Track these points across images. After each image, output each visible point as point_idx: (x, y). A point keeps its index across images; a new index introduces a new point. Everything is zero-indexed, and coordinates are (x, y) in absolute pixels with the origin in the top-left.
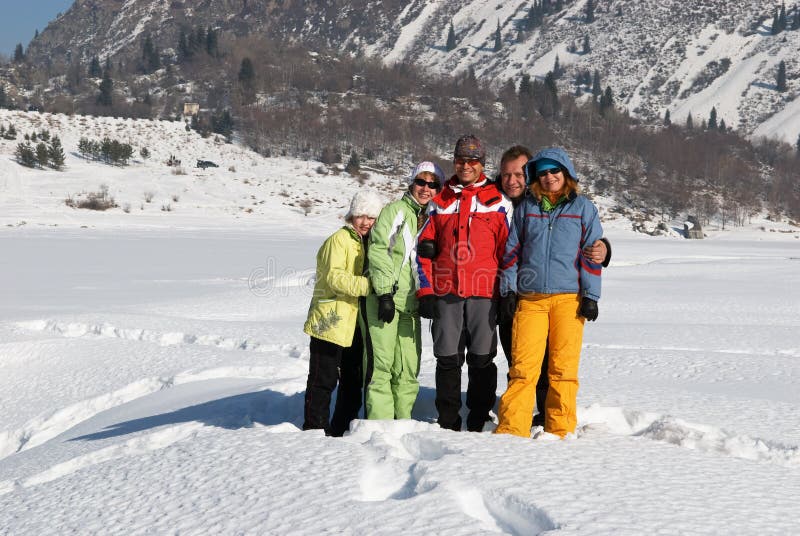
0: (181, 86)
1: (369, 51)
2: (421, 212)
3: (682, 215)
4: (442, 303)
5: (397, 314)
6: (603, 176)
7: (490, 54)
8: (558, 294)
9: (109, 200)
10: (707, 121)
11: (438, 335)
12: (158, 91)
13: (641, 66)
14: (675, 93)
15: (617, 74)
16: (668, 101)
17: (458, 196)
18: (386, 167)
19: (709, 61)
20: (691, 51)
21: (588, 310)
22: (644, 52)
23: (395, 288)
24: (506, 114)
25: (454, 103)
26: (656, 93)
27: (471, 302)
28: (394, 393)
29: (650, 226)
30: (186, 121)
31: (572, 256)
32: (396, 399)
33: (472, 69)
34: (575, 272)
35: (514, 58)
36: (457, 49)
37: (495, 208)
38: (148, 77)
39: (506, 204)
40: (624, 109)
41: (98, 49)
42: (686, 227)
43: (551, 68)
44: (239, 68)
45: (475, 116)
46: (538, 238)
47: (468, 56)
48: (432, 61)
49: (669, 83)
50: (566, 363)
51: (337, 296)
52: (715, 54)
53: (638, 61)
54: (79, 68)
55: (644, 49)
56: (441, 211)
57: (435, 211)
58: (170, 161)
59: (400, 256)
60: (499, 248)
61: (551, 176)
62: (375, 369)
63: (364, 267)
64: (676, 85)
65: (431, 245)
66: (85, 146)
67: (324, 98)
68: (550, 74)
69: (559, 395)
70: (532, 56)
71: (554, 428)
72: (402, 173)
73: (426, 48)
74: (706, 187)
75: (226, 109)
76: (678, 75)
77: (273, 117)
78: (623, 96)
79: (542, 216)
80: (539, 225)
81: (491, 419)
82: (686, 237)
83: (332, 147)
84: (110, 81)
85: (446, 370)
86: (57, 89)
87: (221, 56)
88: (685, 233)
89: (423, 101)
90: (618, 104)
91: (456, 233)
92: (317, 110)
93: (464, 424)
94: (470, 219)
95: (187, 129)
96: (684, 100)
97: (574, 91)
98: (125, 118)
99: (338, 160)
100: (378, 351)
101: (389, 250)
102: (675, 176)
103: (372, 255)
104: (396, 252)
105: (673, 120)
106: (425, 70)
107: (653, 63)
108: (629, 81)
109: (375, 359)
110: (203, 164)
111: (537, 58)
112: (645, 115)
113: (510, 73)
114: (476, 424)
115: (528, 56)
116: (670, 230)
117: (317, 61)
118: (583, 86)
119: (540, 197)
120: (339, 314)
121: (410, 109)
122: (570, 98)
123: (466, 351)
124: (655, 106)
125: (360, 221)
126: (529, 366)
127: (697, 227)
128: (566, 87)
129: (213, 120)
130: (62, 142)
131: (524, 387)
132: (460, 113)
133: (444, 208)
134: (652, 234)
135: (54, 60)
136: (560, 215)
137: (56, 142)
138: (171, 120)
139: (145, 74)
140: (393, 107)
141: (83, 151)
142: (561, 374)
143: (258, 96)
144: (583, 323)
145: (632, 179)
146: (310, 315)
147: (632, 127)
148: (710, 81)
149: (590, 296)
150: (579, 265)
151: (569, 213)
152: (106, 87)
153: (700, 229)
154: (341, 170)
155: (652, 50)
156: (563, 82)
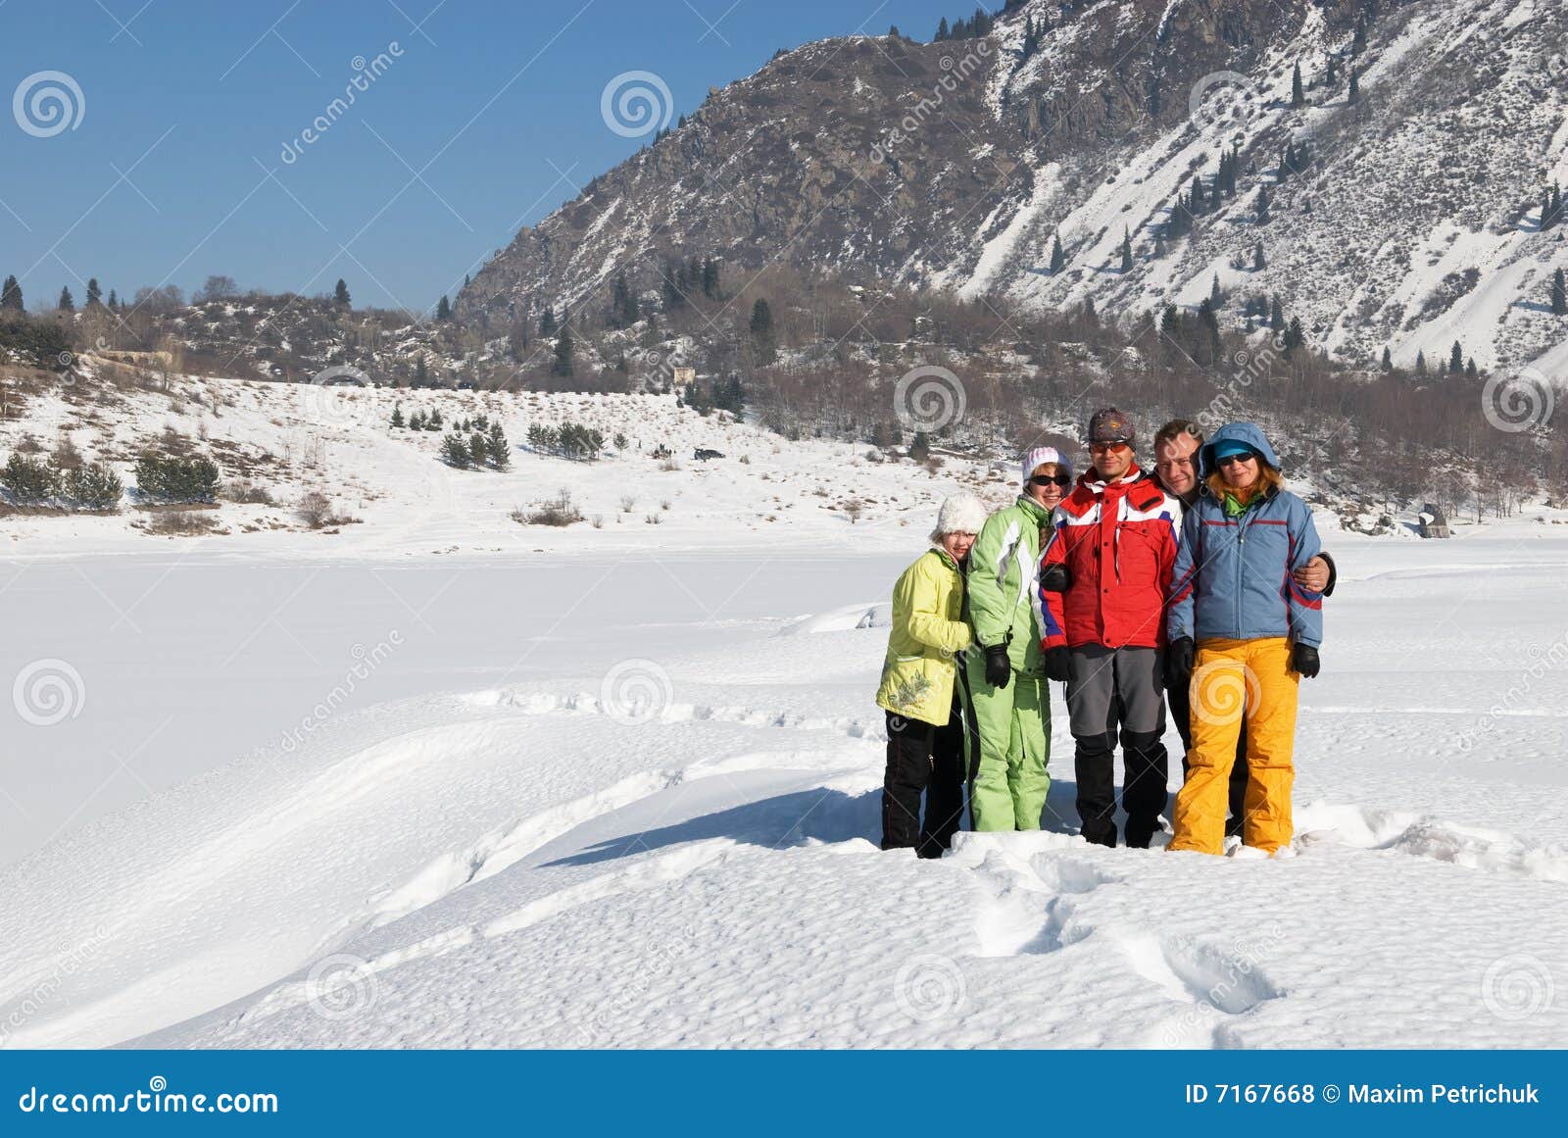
0: (668, 343)
1: (938, 280)
2: (1044, 524)
3: (1415, 503)
4: (1080, 657)
5: (1013, 675)
6: (1292, 449)
7: (1115, 276)
8: (1257, 640)
9: (572, 510)
10: (1448, 362)
11: (1075, 706)
12: (637, 352)
13: (1342, 285)
14: (1396, 322)
15: (1308, 299)
16: (1387, 335)
17: (1099, 497)
18: (968, 448)
19: (1448, 273)
20: (1418, 259)
21: (1304, 661)
22: (1346, 263)
23: (1010, 637)
24: (1143, 364)
25: (1065, 350)
26: (1368, 323)
27: (1123, 655)
28: (1013, 791)
29: (1367, 521)
30: (678, 393)
31: (1276, 582)
32: (1016, 800)
33: (1089, 299)
34: (1280, 606)
35: (1152, 280)
36: (1066, 271)
37: (1154, 513)
38: (621, 334)
39: (1171, 506)
40: (1319, 349)
41: (552, 297)
42: (1422, 520)
43: (1208, 293)
44: (750, 314)
45: (1096, 368)
46: (1224, 555)
47: (1084, 281)
48: (1030, 290)
49: (1387, 309)
50: (1273, 742)
51: (922, 650)
52: (1455, 262)
53: (1338, 278)
54: (527, 325)
55: (1346, 259)
56: (1073, 522)
57: (1064, 522)
58: (657, 452)
59: (1014, 589)
60: (1163, 573)
61: (1237, 464)
62: (983, 756)
63: (962, 608)
64: (1398, 311)
65: (1061, 572)
66: (537, 436)
67: (874, 351)
68: (1206, 301)
69: (1265, 790)
70: (1178, 277)
71: (1257, 838)
72: (990, 455)
73: (1021, 273)
74: (1450, 460)
75: (734, 373)
76: (1400, 295)
77: (801, 381)
78: (1317, 330)
79: (1227, 524)
80: (1223, 539)
81: (1160, 827)
82: (1423, 536)
83: (887, 423)
84: (570, 341)
85: (1091, 756)
86: (496, 357)
87: (723, 299)
88: (1422, 530)
89: (1019, 349)
90: (1312, 342)
91: (1097, 553)
92: (863, 369)
93: (1120, 835)
94: (1118, 531)
95: (679, 404)
96: (1411, 332)
97: (1243, 326)
98: (591, 393)
99: (898, 440)
100: (985, 729)
101: (998, 580)
102: (1402, 445)
103: (973, 588)
104: (1008, 583)
105: (1395, 362)
106: (1020, 304)
107: (1361, 280)
108: (1326, 307)
109: (982, 741)
110: (703, 454)
111: (1185, 280)
112: (1352, 357)
113: (1145, 303)
114: (1140, 836)
115: (1173, 276)
116: (1399, 526)
117: (863, 298)
118: (1257, 317)
119: (1222, 495)
120: (929, 677)
121: (1000, 362)
122: (1238, 337)
123: (1119, 728)
124: (1366, 342)
125: (953, 540)
126: (1218, 747)
127: (1440, 520)
128: (1229, 319)
129: (716, 389)
130: (505, 430)
131: (1212, 779)
132: (1075, 365)
133: (1079, 515)
134: (1370, 533)
135: (492, 316)
136: (1253, 522)
137: (497, 431)
138: (656, 392)
139: (618, 328)
140: (975, 361)
141: (534, 443)
142: (1267, 758)
143: (779, 352)
144: (1297, 682)
145: (1337, 451)
146: (885, 680)
147: (1333, 375)
148: (1450, 302)
149: (1305, 642)
150: (1287, 593)
151: (1268, 518)
152: (565, 350)
153: (1443, 523)
154: (901, 455)
155: (1359, 261)
156: (1227, 313)
